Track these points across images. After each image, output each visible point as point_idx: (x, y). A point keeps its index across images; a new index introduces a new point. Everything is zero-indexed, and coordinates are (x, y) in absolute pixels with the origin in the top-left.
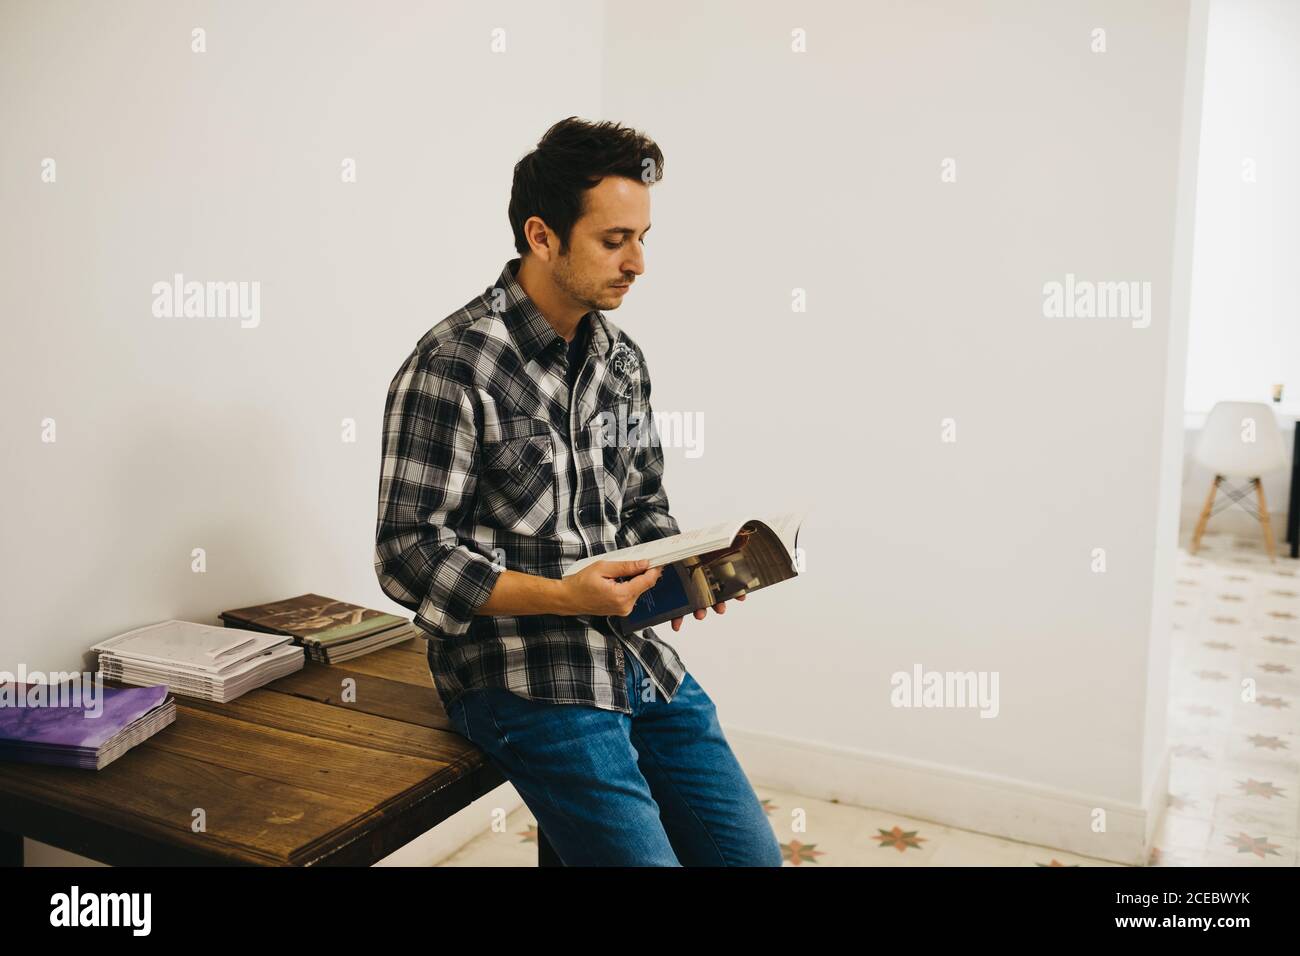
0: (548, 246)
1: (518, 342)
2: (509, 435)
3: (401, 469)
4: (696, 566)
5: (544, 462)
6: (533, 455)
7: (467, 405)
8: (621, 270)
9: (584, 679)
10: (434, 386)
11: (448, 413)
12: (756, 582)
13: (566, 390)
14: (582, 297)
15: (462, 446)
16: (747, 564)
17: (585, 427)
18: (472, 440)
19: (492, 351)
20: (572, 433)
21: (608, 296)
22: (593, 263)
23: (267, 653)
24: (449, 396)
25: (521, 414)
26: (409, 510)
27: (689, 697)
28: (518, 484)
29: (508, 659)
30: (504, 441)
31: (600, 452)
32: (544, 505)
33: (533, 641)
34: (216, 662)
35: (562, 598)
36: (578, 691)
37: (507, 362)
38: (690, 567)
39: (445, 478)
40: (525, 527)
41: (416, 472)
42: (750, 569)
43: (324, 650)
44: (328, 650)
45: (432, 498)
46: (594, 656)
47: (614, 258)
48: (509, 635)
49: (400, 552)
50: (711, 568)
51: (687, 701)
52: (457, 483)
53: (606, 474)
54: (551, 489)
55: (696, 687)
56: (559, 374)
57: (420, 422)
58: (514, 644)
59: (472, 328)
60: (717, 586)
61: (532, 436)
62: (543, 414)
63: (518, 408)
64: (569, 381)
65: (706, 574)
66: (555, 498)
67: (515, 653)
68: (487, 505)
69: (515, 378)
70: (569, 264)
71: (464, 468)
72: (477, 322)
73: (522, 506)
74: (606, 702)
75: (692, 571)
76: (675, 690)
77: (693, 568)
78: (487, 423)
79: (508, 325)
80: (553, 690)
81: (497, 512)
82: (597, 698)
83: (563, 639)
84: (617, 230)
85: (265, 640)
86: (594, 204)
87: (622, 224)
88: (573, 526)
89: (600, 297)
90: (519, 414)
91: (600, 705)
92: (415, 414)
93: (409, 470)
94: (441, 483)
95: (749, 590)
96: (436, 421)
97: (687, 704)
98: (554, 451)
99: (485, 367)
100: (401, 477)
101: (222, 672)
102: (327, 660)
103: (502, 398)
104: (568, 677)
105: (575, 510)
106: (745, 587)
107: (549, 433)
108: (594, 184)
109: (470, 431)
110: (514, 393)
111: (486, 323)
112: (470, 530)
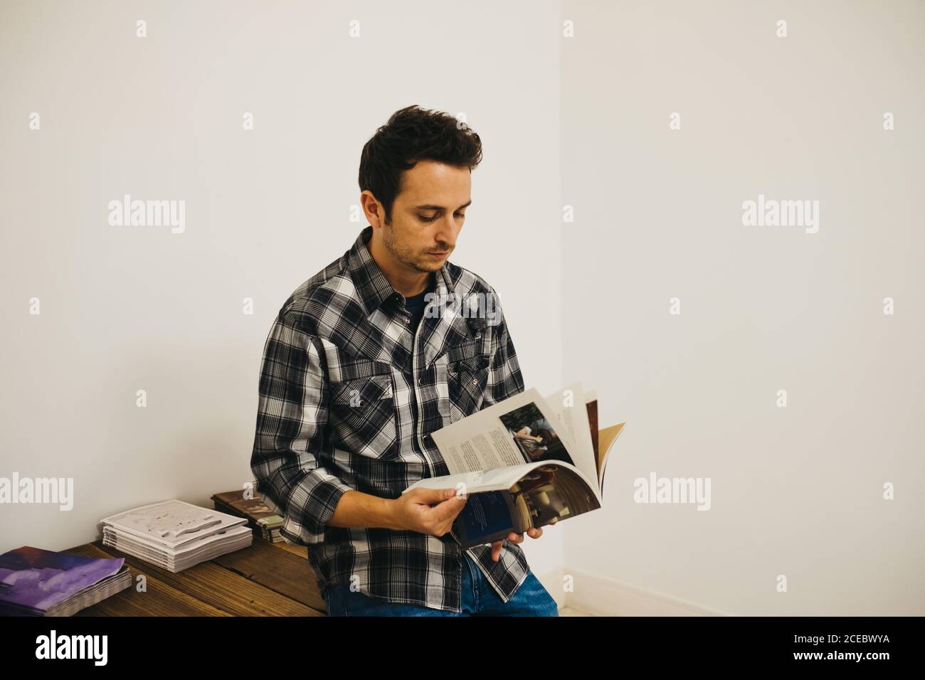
0: (378, 216)
1: (363, 296)
2: (350, 377)
3: (263, 405)
4: (518, 494)
5: (384, 397)
6: (372, 392)
7: (312, 351)
8: (436, 240)
9: (419, 582)
10: (288, 337)
11: (299, 359)
12: (566, 511)
13: (409, 335)
14: (405, 260)
15: (312, 384)
16: (558, 494)
17: (431, 366)
18: (319, 379)
19: (338, 305)
20: (415, 372)
21: (426, 261)
22: (410, 233)
23: (222, 532)
24: (297, 344)
25: (364, 358)
26: (271, 439)
27: (528, 597)
28: (359, 417)
29: (357, 560)
30: (344, 382)
31: (446, 386)
32: (387, 433)
33: (377, 545)
34: (176, 539)
35: (388, 517)
36: (410, 592)
37: (351, 313)
38: (513, 494)
39: (300, 412)
40: (369, 451)
41: (277, 407)
42: (560, 498)
43: (270, 530)
44: (272, 531)
45: (290, 429)
46: (430, 560)
47: (429, 230)
48: (358, 539)
49: (268, 474)
50: (530, 495)
51: (526, 601)
52: (310, 416)
53: (451, 405)
54: (393, 420)
55: (540, 587)
56: (403, 322)
57: (277, 366)
58: (361, 547)
59: (324, 286)
60: (535, 512)
61: (373, 376)
62: (385, 357)
63: (360, 353)
64: (412, 328)
65: (527, 501)
66: (397, 427)
67: (362, 555)
68: (338, 433)
69: (359, 328)
70: (392, 232)
71: (314, 402)
72: (329, 281)
73: (368, 434)
74: (436, 602)
75: (516, 497)
76: (514, 591)
77: (516, 495)
78: (329, 367)
79: (355, 283)
80: (388, 590)
81: (345, 440)
82: (429, 598)
83: (403, 545)
84: (427, 207)
85: (228, 519)
86: (409, 183)
87: (432, 202)
88: (417, 449)
89: (420, 261)
90: (360, 357)
91: (430, 605)
92: (273, 359)
93: (270, 406)
94: (298, 416)
95: (561, 518)
96: (289, 365)
97: (525, 604)
98: (394, 388)
99: (330, 319)
100: (264, 411)
101: (177, 548)
102: (271, 538)
103: (345, 345)
104: (403, 579)
105: (419, 436)
106: (558, 515)
107: (389, 373)
108: (411, 166)
109: (317, 372)
110: (357, 339)
111: (337, 282)
112: (331, 452)
